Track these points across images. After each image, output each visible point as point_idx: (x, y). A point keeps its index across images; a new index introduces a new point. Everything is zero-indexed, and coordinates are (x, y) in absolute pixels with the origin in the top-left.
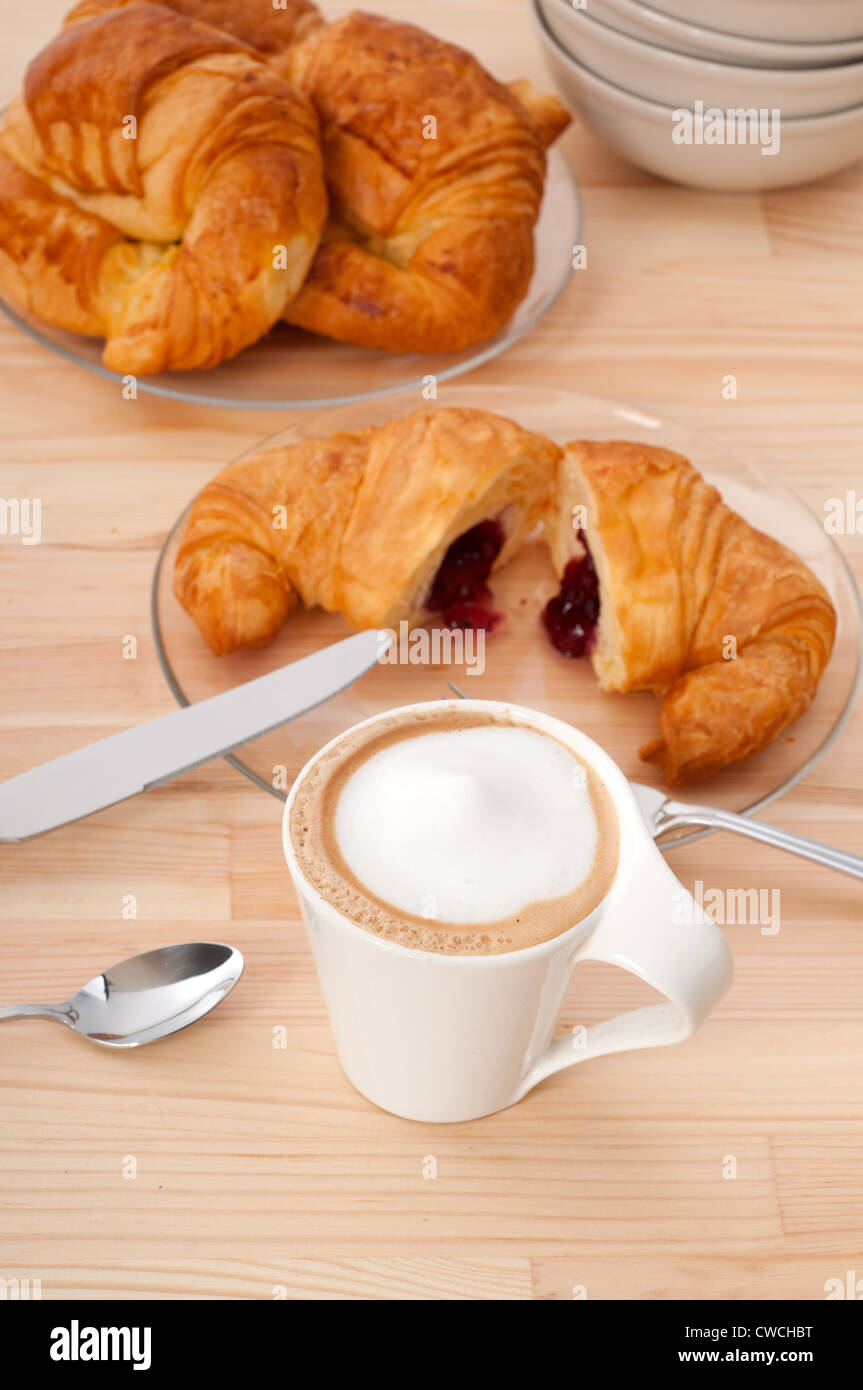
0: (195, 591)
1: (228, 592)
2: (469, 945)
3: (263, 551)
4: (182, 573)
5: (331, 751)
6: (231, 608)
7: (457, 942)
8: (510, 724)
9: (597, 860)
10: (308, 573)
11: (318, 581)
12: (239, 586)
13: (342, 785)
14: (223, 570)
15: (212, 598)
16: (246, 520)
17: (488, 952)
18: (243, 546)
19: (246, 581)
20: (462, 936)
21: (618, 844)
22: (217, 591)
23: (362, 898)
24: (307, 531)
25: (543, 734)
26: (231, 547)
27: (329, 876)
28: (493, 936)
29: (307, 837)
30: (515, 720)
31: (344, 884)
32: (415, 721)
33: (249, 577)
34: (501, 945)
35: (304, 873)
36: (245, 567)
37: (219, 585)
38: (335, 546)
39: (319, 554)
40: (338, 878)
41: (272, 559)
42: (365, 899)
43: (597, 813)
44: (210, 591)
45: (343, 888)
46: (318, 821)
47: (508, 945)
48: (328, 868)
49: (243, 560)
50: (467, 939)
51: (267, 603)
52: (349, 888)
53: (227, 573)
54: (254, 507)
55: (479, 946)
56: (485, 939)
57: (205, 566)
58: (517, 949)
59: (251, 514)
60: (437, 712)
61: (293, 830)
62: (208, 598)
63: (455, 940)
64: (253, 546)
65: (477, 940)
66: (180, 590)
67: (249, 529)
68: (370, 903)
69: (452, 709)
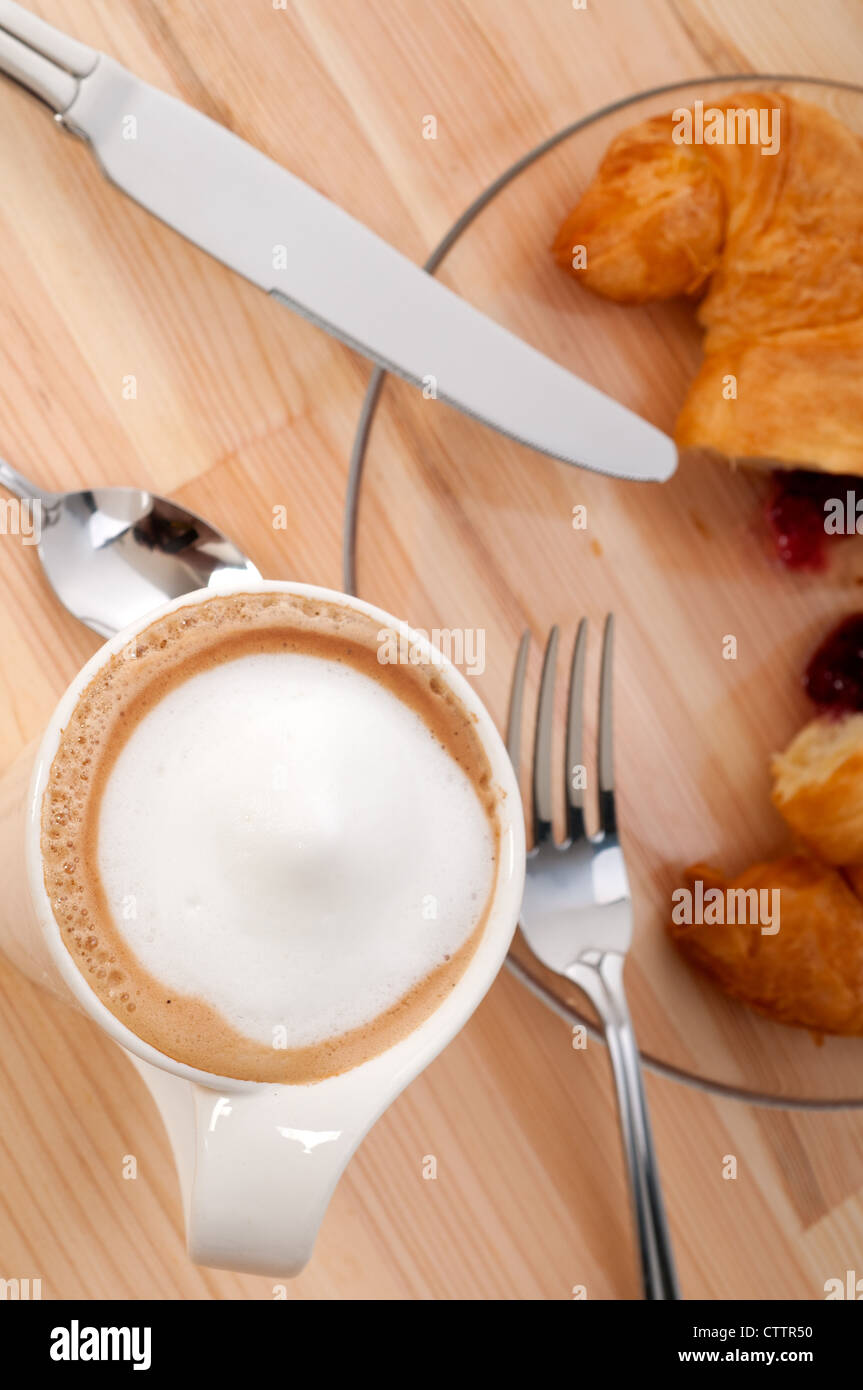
0: (623, 170)
1: (635, 220)
2: (94, 961)
3: (724, 228)
4: (645, 137)
5: (313, 600)
6: (615, 238)
7: (90, 944)
8: (490, 809)
9: (327, 1045)
10: (727, 304)
11: (724, 321)
12: (654, 228)
13: (262, 649)
14: (666, 194)
15: (621, 201)
16: (751, 185)
17: (98, 989)
18: (716, 199)
19: (662, 236)
20: (103, 945)
21: (365, 1059)
22: (632, 204)
23: (87, 786)
24: (775, 277)
25: (495, 859)
26: (707, 187)
27: (99, 725)
28: (128, 986)
29: (151, 654)
30: (500, 810)
31: (98, 749)
32: (425, 680)
33: (671, 236)
34: (118, 1001)
35: (92, 683)
36: (683, 224)
37: (641, 201)
38: (775, 325)
39: (755, 307)
40: (103, 736)
41: (721, 248)
42: (88, 792)
43: (404, 1002)
44: (629, 193)
45: (90, 751)
46: (183, 654)
47: (126, 1009)
48: (113, 713)
49: (692, 215)
50: (103, 956)
51: (649, 278)
52: (95, 759)
53: (665, 203)
54: (774, 188)
55: (100, 975)
56: (116, 977)
57: (664, 164)
58: (126, 1023)
59: (762, 190)
60: (457, 701)
61: (155, 628)
62: (618, 195)
63: (90, 940)
64: (724, 211)
65: (108, 967)
66: (621, 145)
67: (742, 196)
68: (84, 801)
69: (471, 719)
